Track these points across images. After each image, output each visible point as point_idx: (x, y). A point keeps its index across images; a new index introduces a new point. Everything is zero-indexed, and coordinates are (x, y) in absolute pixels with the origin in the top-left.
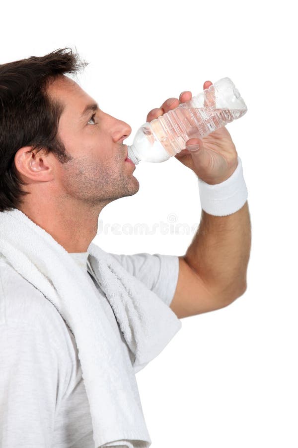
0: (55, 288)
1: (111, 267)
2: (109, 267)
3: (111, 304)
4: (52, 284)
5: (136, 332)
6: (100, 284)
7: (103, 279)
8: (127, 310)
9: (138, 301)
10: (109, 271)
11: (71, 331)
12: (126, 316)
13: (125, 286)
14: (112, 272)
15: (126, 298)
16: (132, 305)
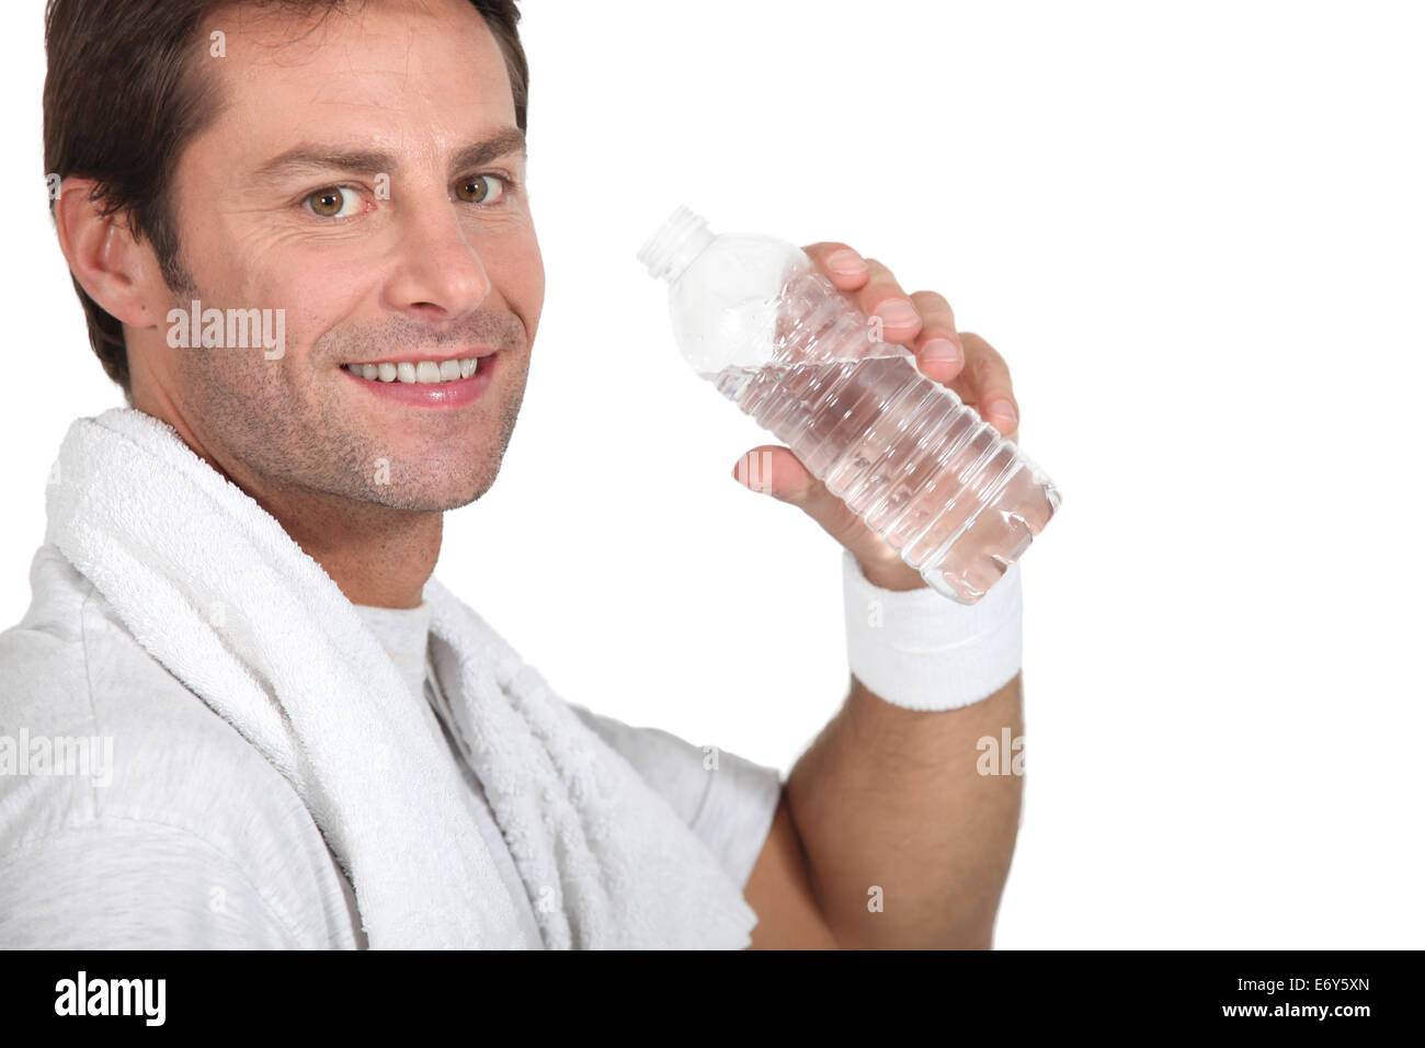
0: (282, 711)
1: (515, 689)
2: (506, 691)
3: (503, 821)
4: (274, 698)
5: (589, 935)
6: (467, 747)
7: (476, 729)
8: (560, 852)
9: (602, 820)
10: (503, 702)
11: (343, 870)
12: (556, 874)
13: (560, 762)
14: (515, 707)
15: (562, 806)
16: (580, 834)
